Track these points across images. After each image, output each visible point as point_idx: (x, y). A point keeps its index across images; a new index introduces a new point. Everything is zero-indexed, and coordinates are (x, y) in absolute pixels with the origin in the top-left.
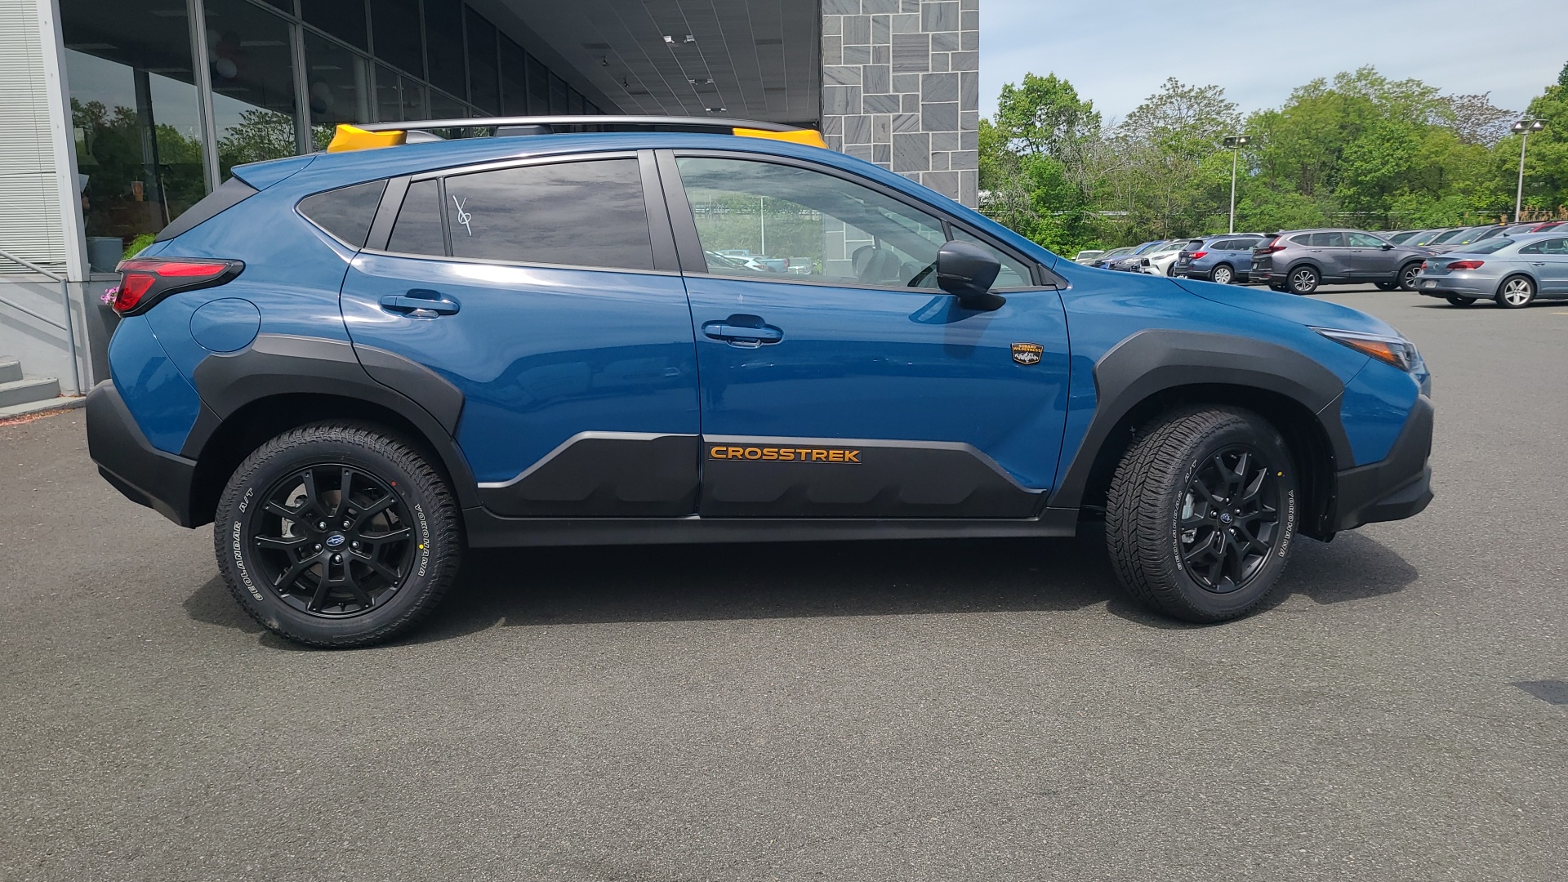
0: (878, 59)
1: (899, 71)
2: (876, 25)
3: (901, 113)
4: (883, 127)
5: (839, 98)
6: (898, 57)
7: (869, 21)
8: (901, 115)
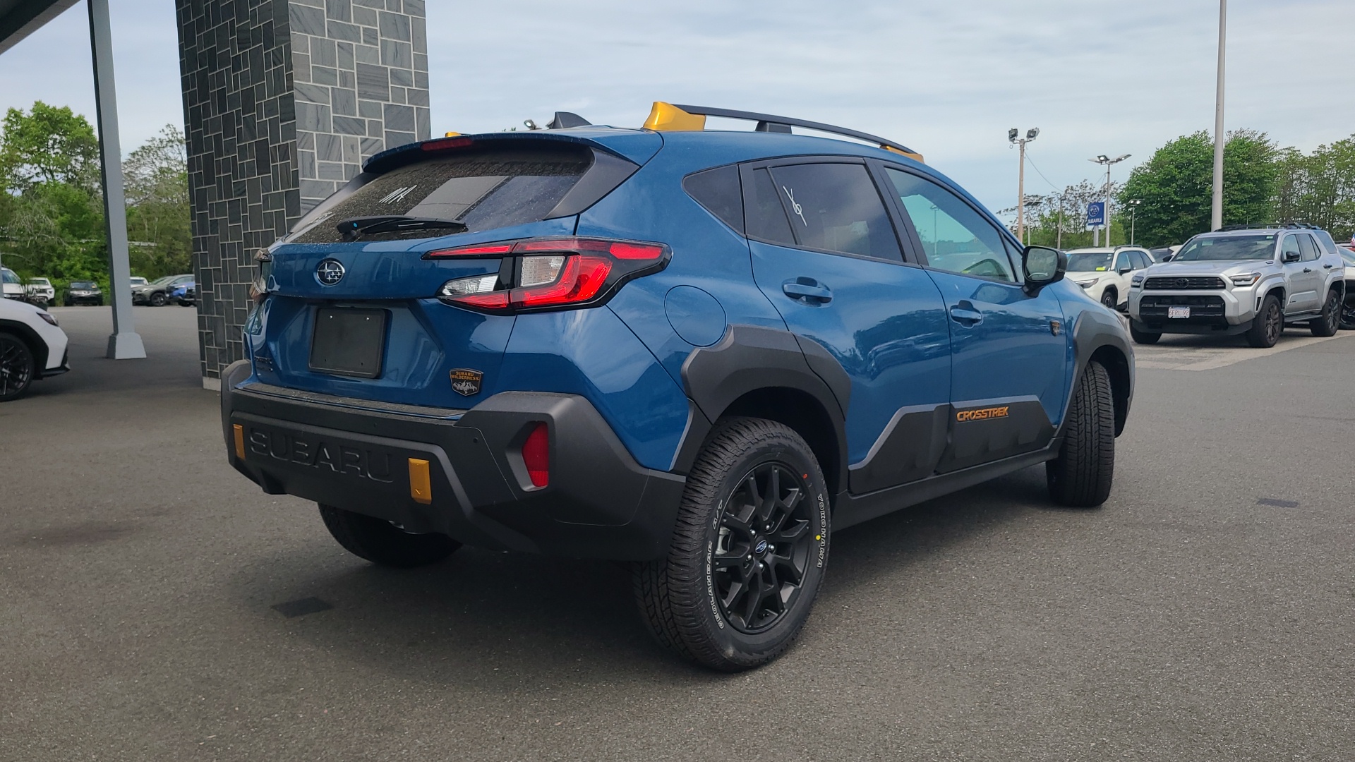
0: (344, 83)
1: (363, 98)
2: (340, 50)
3: (367, 136)
4: (352, 147)
5: (310, 116)
6: (362, 84)
7: (335, 46)
8: (367, 139)
